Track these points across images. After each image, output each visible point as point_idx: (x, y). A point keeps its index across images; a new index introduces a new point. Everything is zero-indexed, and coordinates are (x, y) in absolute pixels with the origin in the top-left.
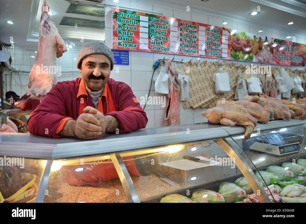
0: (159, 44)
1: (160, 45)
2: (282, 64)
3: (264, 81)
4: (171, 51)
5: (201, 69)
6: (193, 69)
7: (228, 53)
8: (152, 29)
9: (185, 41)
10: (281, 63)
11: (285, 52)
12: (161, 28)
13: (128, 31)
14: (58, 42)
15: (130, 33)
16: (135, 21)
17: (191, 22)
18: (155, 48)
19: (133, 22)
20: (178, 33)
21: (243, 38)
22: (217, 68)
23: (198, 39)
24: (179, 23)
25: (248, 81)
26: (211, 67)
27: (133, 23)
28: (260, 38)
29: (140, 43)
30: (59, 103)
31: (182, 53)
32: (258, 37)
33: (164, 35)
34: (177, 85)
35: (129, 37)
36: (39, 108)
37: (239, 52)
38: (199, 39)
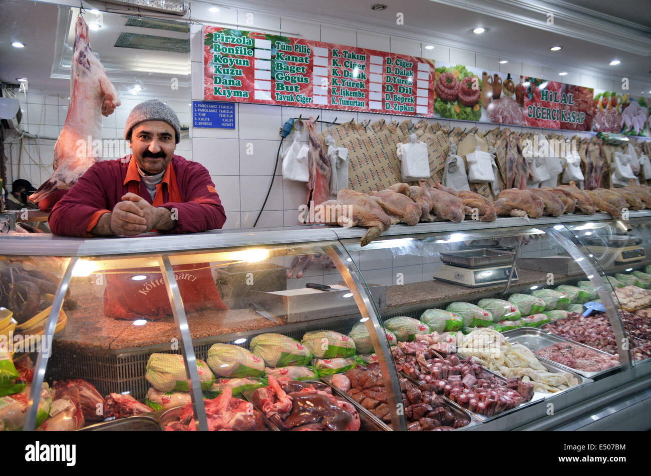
0: (292, 89)
1: (293, 93)
2: (543, 125)
3: (504, 159)
4: (315, 102)
5: (373, 136)
6: (358, 136)
7: (428, 106)
8: (278, 64)
9: (341, 85)
10: (540, 124)
11: (548, 102)
12: (296, 60)
13: (232, 67)
14: (104, 89)
15: (237, 71)
16: (245, 49)
17: (353, 48)
18: (284, 99)
19: (241, 51)
20: (329, 68)
21: (461, 76)
22: (407, 134)
23: (368, 80)
24: (329, 50)
25: (468, 159)
26: (393, 132)
27: (241, 53)
28: (496, 76)
29: (256, 88)
30: (96, 193)
31: (336, 107)
32: (491, 73)
33: (301, 74)
34: (325, 166)
35: (235, 78)
36: (66, 198)
37: (452, 104)
38: (370, 81)
